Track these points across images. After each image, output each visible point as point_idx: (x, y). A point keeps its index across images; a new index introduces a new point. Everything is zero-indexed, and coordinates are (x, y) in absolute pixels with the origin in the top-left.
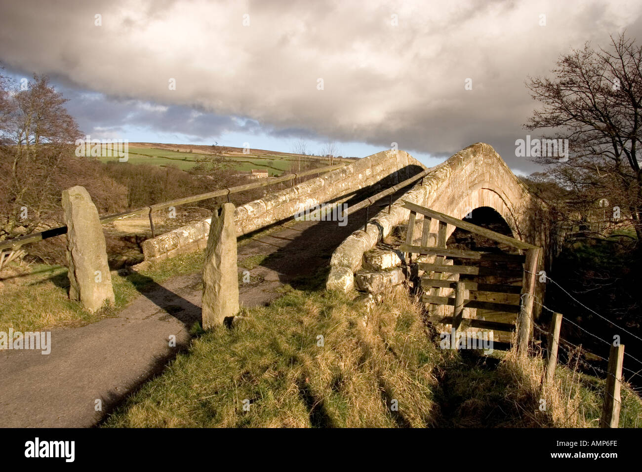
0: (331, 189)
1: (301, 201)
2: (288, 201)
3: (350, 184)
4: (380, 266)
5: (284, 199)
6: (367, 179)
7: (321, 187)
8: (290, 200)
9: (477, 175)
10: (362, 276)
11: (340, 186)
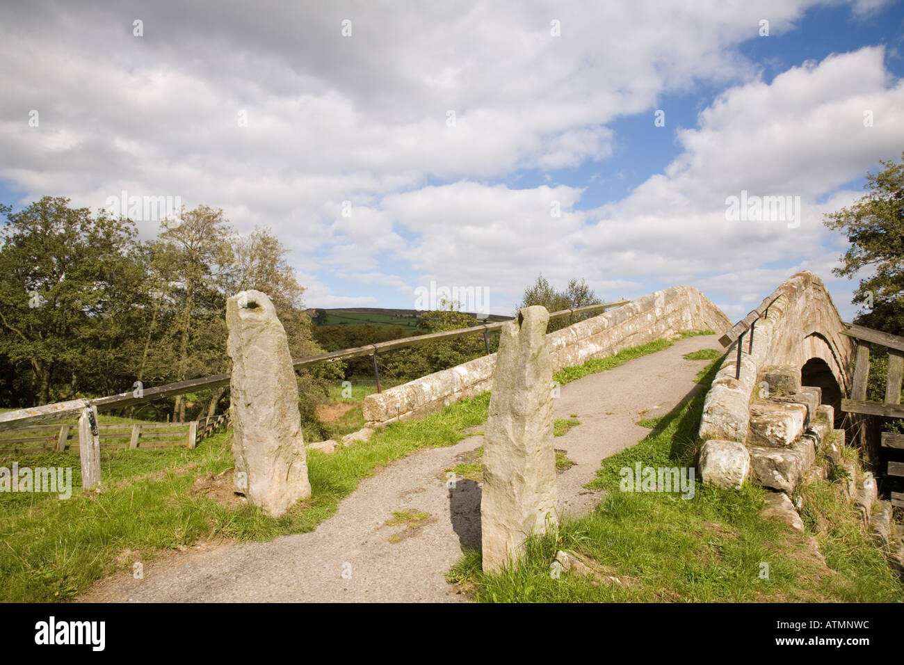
0: (616, 333)
1: (581, 347)
2: (564, 346)
3: (638, 326)
4: (782, 439)
5: (560, 343)
6: (658, 321)
7: (604, 329)
8: (567, 345)
9: (809, 313)
10: (764, 458)
11: (627, 328)
